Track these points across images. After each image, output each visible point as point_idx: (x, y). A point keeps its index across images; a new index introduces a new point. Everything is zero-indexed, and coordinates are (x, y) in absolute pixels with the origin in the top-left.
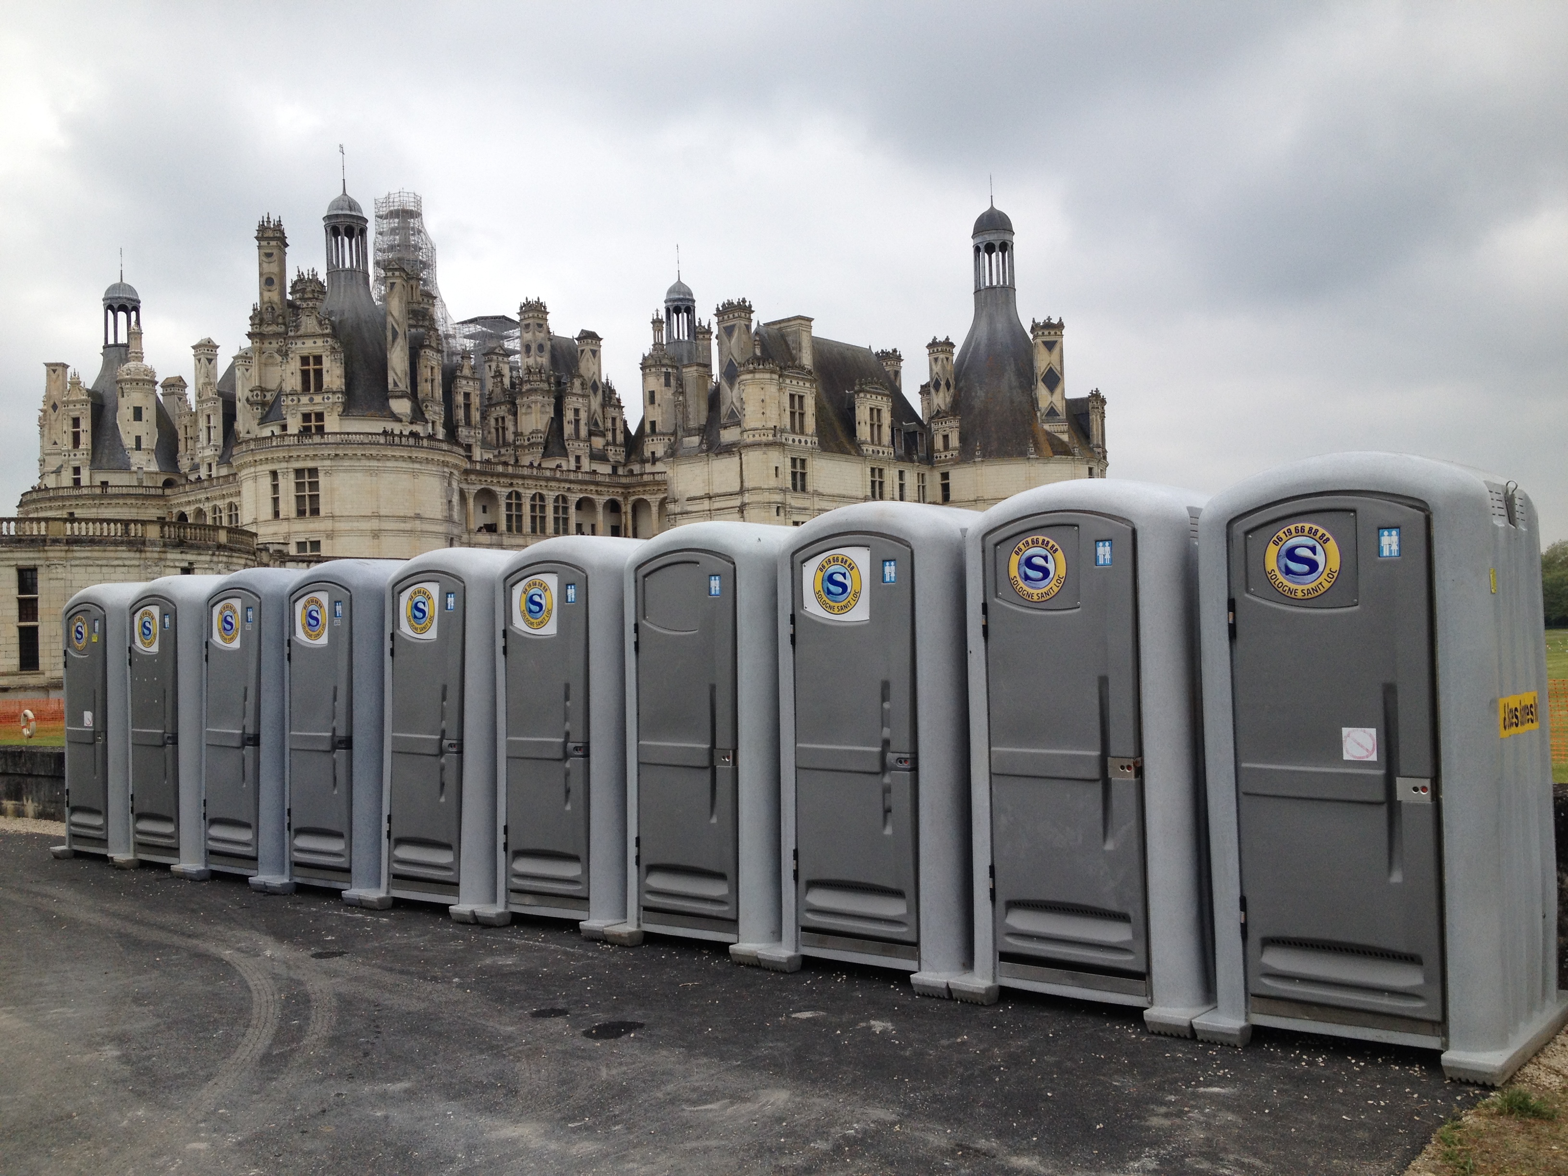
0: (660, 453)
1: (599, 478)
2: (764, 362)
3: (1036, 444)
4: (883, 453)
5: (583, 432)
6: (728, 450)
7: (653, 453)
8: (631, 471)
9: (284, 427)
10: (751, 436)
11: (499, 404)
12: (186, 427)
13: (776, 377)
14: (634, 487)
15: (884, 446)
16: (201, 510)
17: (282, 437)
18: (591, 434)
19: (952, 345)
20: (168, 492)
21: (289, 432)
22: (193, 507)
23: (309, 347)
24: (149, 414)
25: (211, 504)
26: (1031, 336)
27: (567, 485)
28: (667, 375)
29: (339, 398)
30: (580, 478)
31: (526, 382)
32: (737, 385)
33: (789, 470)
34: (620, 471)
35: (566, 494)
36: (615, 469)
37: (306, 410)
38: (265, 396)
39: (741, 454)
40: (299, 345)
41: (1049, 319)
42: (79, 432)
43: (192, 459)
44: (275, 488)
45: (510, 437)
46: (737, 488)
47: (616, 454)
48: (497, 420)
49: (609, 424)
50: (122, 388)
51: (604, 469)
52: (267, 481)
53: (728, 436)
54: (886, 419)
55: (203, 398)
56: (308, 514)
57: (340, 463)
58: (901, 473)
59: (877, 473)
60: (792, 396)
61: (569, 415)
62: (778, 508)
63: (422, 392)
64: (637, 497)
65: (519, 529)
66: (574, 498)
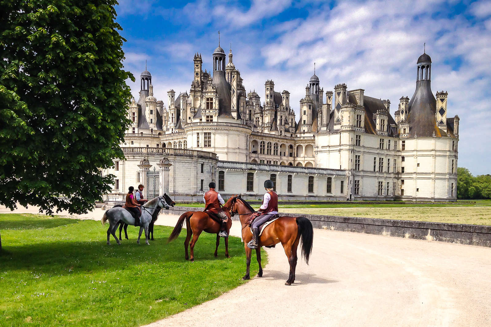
0: (306, 131)
1: (287, 138)
2: (350, 104)
3: (436, 132)
4: (384, 134)
5: (283, 123)
6: (337, 132)
7: (304, 130)
8: (297, 136)
9: (201, 120)
10: (345, 128)
11: (258, 113)
12: (165, 117)
13: (353, 109)
14: (298, 141)
15: (385, 132)
16: (170, 142)
17: (201, 123)
18: (285, 123)
19: (408, 99)
20: (160, 136)
21: (203, 121)
22: (168, 142)
23: (209, 95)
24: (154, 113)
25: (173, 141)
26: (435, 97)
27: (278, 140)
28: (310, 106)
29: (217, 112)
30: (282, 137)
31: (267, 107)
32: (340, 111)
33: (355, 139)
34: (293, 136)
35: (277, 142)
36: (292, 135)
37: (208, 115)
38: (195, 110)
39: (340, 133)
40: (206, 95)
41: (443, 91)
42: (135, 117)
43: (167, 127)
44: (198, 138)
45: (260, 124)
46: (338, 144)
47: (292, 130)
48: (256, 118)
49: (290, 121)
50: (147, 104)
51: (289, 135)
52: (196, 136)
53: (336, 127)
54: (386, 123)
55: (171, 108)
56: (207, 146)
57: (218, 131)
58: (389, 140)
59: (382, 140)
60: (358, 115)
61: (279, 118)
62: (352, 151)
63: (240, 110)
64: (298, 144)
65: (264, 153)
66: (280, 144)
